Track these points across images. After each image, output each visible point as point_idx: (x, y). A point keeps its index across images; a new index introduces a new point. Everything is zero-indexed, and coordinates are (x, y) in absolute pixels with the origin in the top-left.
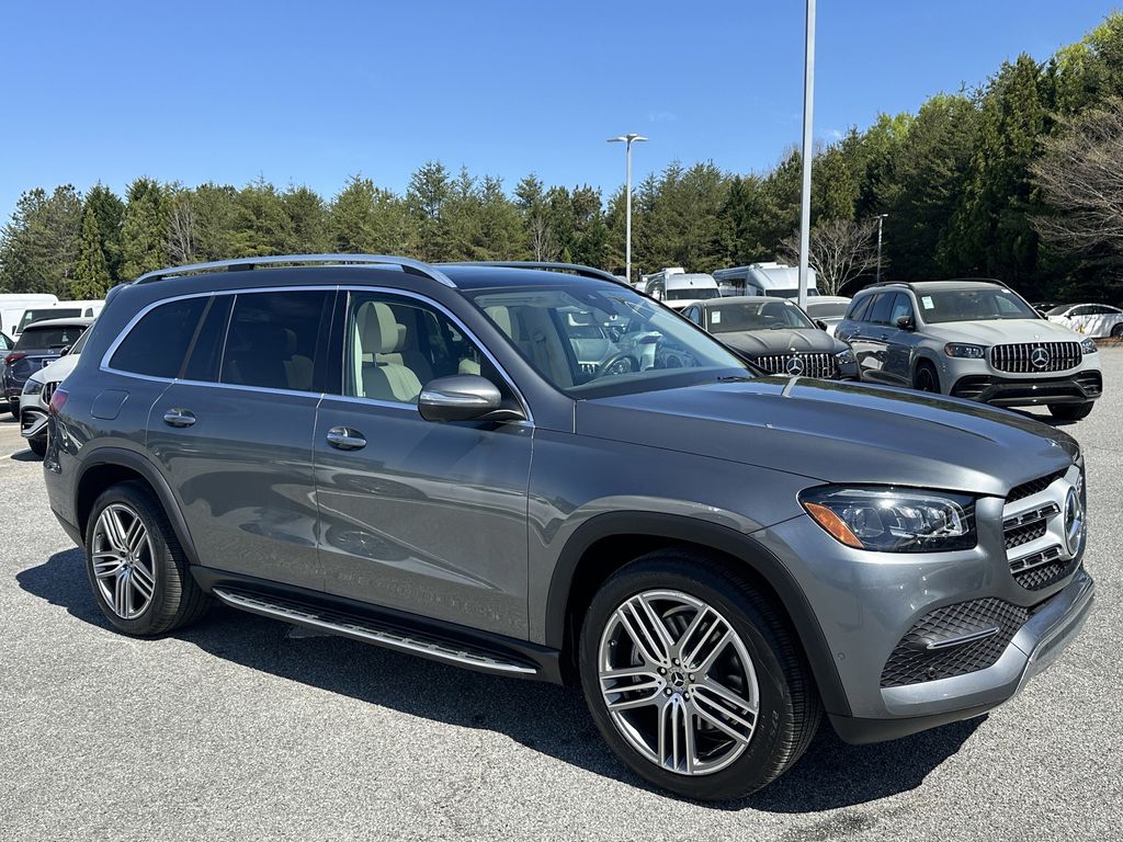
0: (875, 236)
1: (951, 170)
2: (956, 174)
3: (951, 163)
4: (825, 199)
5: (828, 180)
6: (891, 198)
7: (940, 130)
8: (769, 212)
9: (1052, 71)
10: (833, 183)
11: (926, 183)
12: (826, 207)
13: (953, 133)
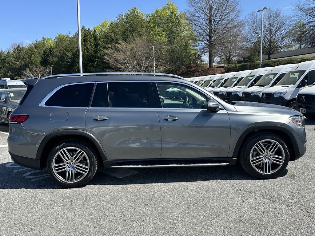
0: (51, 71)
1: (71, 55)
2: (72, 56)
3: (71, 53)
4: (30, 60)
5: (31, 54)
6: (54, 61)
7: (66, 44)
8: (12, 63)
9: (95, 32)
10: (33, 55)
11: (64, 58)
12: (31, 62)
13: (70, 45)
